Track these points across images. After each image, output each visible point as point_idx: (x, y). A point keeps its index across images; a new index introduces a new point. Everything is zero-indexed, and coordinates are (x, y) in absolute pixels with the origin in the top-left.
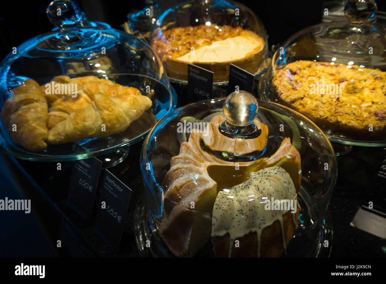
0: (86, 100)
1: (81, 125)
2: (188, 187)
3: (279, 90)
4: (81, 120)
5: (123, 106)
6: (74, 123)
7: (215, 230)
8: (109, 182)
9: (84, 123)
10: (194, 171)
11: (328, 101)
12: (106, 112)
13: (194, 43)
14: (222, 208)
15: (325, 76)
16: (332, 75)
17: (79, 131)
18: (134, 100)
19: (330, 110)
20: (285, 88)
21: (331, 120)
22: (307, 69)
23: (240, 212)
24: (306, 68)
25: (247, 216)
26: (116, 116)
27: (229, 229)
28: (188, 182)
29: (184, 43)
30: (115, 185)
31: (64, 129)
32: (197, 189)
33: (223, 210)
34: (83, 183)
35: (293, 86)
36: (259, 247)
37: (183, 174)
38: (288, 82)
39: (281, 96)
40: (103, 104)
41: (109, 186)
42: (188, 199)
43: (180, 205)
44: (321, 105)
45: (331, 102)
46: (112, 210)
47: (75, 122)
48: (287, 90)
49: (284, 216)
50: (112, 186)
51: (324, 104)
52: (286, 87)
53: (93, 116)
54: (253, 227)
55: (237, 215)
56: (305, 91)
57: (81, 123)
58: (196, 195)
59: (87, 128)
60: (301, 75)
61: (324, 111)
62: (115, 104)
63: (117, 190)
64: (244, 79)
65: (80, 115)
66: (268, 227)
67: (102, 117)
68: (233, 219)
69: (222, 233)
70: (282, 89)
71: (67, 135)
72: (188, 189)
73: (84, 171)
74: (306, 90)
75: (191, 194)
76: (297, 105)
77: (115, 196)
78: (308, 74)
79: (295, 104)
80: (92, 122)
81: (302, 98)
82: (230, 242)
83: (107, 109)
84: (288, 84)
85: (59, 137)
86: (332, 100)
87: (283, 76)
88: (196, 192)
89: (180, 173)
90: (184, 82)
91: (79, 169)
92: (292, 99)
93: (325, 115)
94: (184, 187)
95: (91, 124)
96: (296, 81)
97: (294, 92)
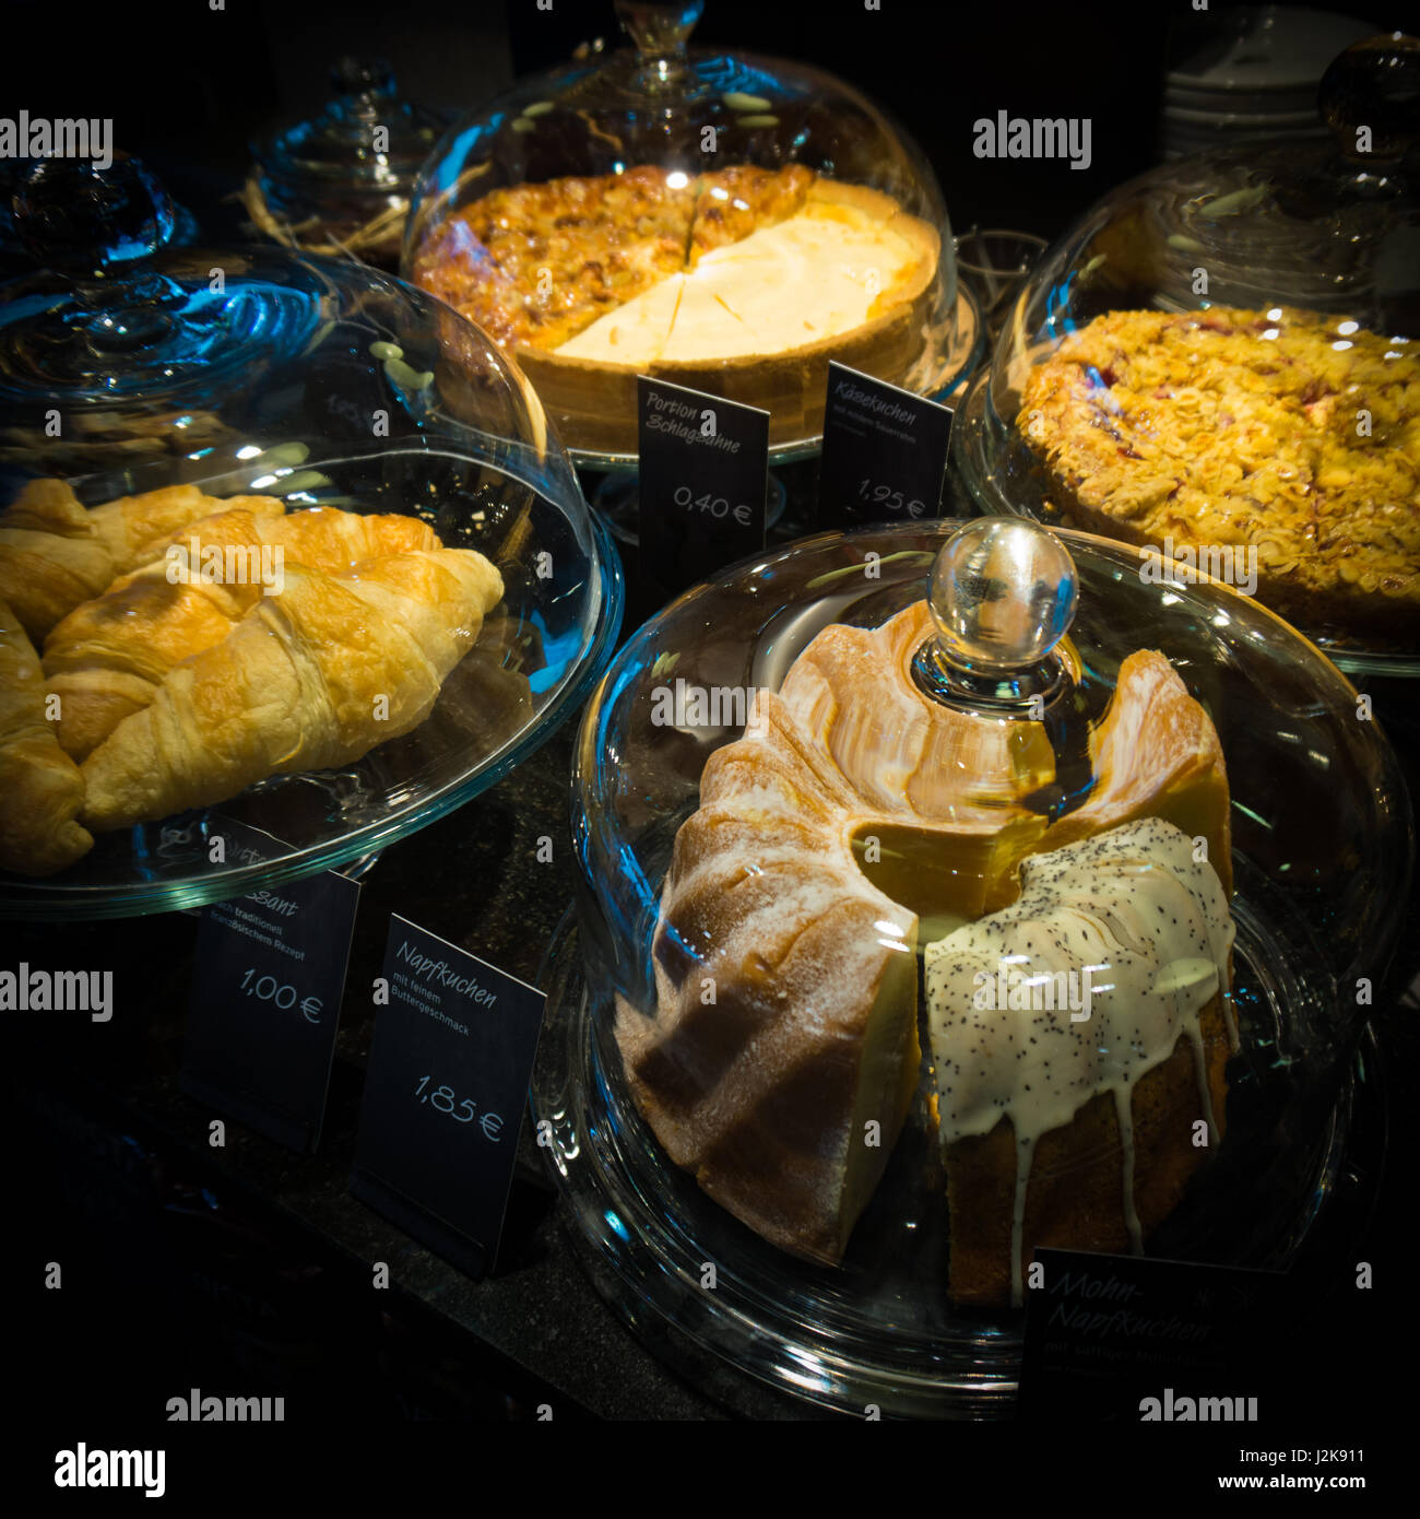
0: (212, 601)
1: (235, 725)
2: (815, 949)
3: (1062, 466)
4: (229, 702)
5: (403, 611)
6: (201, 719)
7: (954, 1116)
8: (414, 969)
9: (245, 715)
10: (816, 876)
11: (1279, 495)
12: (342, 653)
13: (616, 266)
14: (971, 1021)
15: (1238, 383)
16: (1264, 371)
17: (229, 756)
18: (439, 580)
19: (1297, 537)
20: (1089, 453)
21: (1313, 580)
22: (1152, 349)
23: (1047, 1024)
24: (1144, 347)
25: (1079, 1036)
26: (389, 664)
27: (1009, 1100)
28: (806, 928)
29: (570, 267)
30: (453, 981)
31: (158, 750)
32: (851, 952)
33: (977, 1026)
34: (266, 988)
35: (1118, 438)
36: (1131, 1156)
37: (774, 896)
38: (1093, 425)
39: (1081, 491)
40: (320, 619)
41: (416, 988)
42: (824, 1000)
43: (789, 1029)
44: (1256, 516)
45: (1291, 497)
46: (444, 1091)
47: (208, 714)
48: (1102, 463)
49: (1203, 1011)
50: (436, 986)
51: (1263, 508)
52: (1090, 447)
53: (283, 676)
54: (1101, 1079)
55: (1033, 1041)
56: (1174, 458)
57: (236, 716)
58: (856, 979)
59: (264, 734)
60: (1132, 379)
61: (1278, 545)
62: (371, 612)
63: (467, 999)
64: (902, 426)
65: (219, 681)
66: (1159, 1068)
67: (327, 676)
68: (1019, 1057)
69: (984, 1123)
70: (1075, 458)
71: (176, 781)
72: (815, 957)
73: (266, 933)
74: (1176, 452)
75: (830, 976)
76: (1157, 525)
77: (456, 1026)
78: (1162, 372)
79: (1147, 522)
80: (280, 705)
81: (1172, 494)
82: (1015, 1155)
83: (344, 638)
84: (1099, 431)
85: (138, 790)
86: (1293, 490)
87: (1063, 394)
88: (851, 967)
89: (757, 891)
90: (617, 461)
91: (235, 925)
92: (1134, 503)
93: (1285, 559)
94: (794, 952)
95: (279, 714)
96: (1123, 414)
97: (1130, 468)
